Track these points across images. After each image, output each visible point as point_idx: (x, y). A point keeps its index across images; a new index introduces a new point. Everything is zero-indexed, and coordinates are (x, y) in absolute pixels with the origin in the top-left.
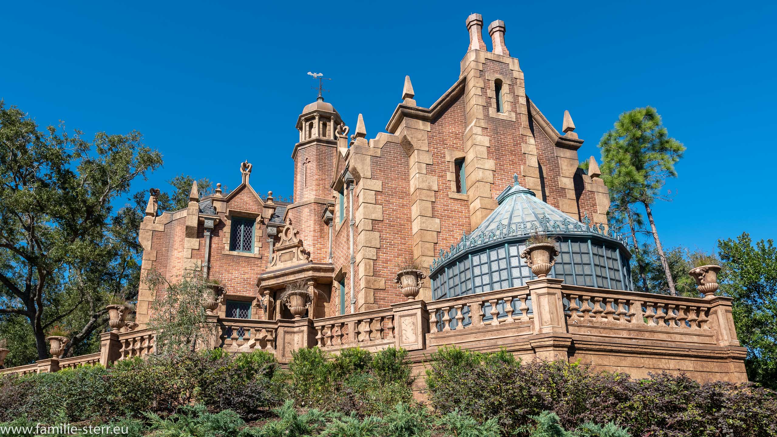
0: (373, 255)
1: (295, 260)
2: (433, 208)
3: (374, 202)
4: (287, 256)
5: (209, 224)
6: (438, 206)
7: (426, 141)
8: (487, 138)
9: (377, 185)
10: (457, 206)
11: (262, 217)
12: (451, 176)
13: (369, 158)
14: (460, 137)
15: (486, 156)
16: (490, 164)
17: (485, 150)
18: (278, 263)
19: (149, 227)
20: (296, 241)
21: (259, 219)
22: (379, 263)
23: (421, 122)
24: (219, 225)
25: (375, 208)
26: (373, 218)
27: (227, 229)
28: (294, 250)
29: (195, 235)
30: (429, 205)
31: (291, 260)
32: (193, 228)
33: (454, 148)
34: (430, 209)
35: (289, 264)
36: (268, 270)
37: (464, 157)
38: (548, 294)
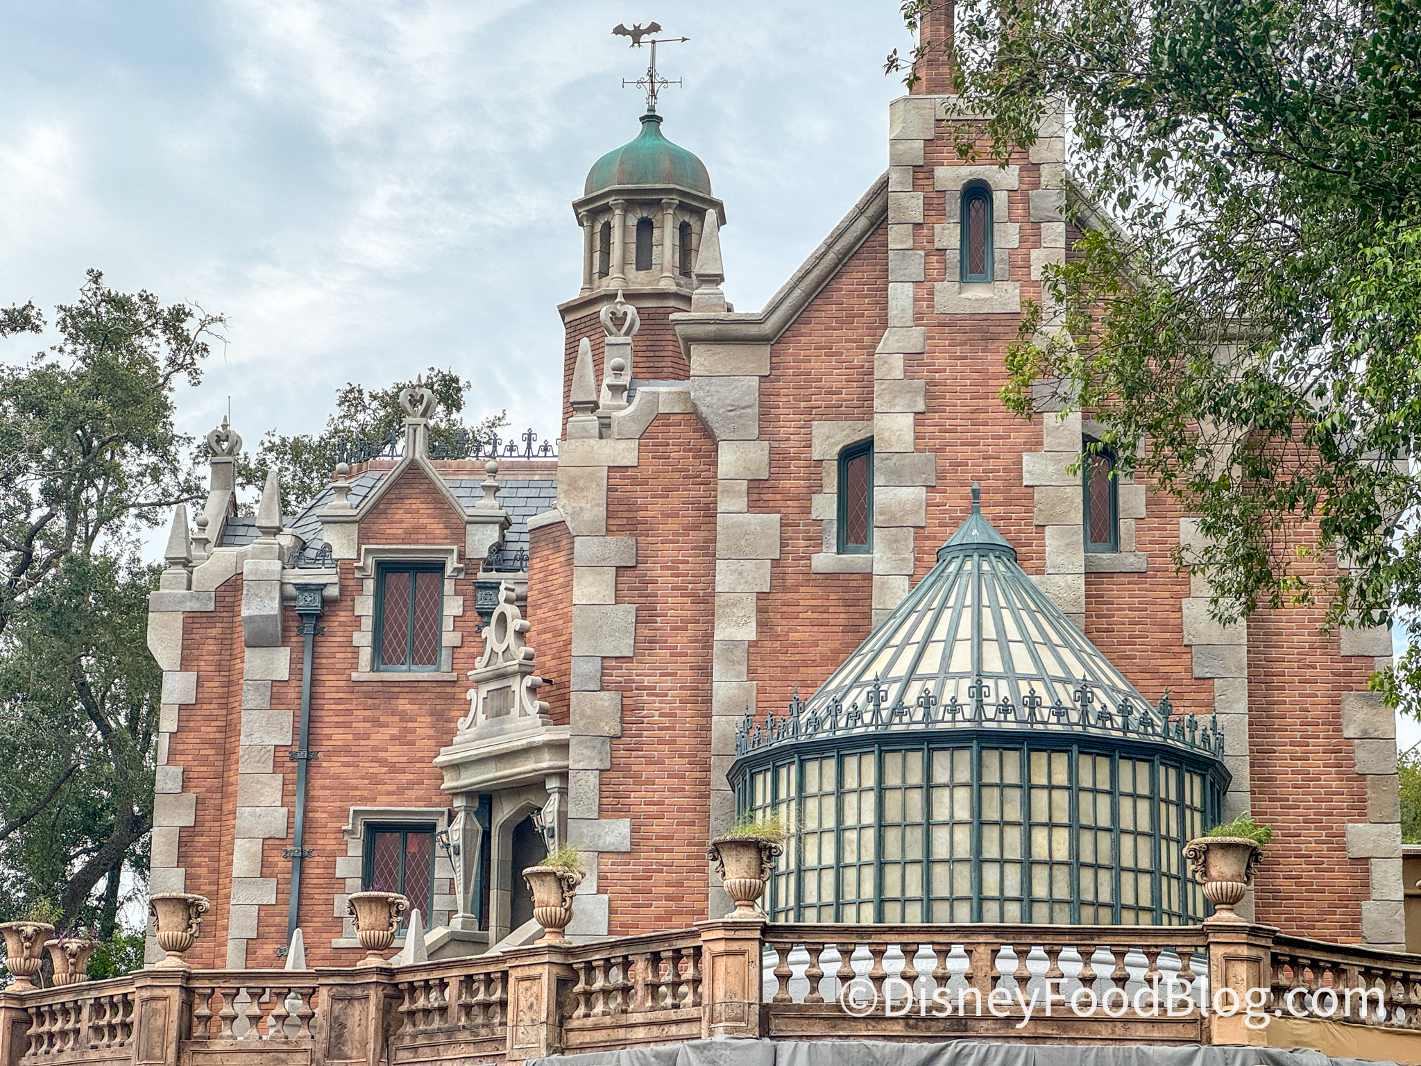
0: (601, 759)
1: (513, 712)
3: (610, 602)
4: (499, 701)
5: (309, 602)
6: (776, 602)
7: (755, 409)
8: (920, 384)
9: (622, 550)
10: (833, 595)
11: (462, 560)
12: (826, 507)
13: (601, 474)
15: (909, 444)
16: (924, 465)
17: (907, 424)
18: (481, 718)
20: (518, 654)
21: (452, 565)
23: (741, 350)
24: (340, 600)
26: (604, 652)
27: (364, 608)
28: (514, 683)
29: (276, 637)
30: (749, 604)
31: (506, 713)
32: (268, 617)
33: (838, 415)
34: (752, 616)
36: (458, 739)
37: (872, 440)
38: (728, 953)
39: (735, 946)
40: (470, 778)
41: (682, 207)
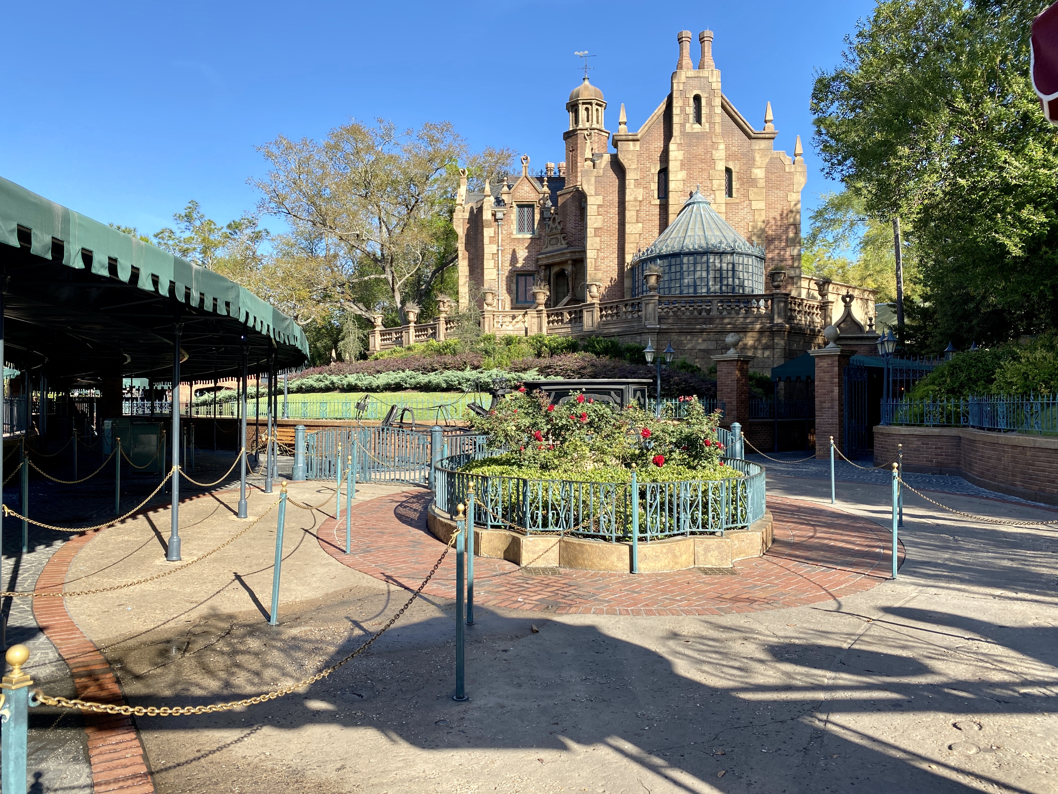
0: (595, 256)
1: (559, 244)
2: (637, 215)
3: (596, 214)
4: (553, 242)
5: (500, 216)
6: (642, 214)
7: (636, 160)
8: (682, 152)
9: (600, 200)
11: (539, 203)
12: (654, 185)
13: (593, 180)
15: (679, 169)
18: (549, 246)
19: (460, 217)
21: (537, 205)
23: (631, 143)
25: (596, 219)
26: (595, 227)
27: (514, 217)
28: (558, 236)
29: (491, 225)
30: (634, 213)
32: (488, 220)
33: (657, 161)
34: (635, 217)
35: (555, 248)
37: (666, 168)
38: (650, 303)
39: (652, 301)
40: (545, 262)
41: (597, 104)
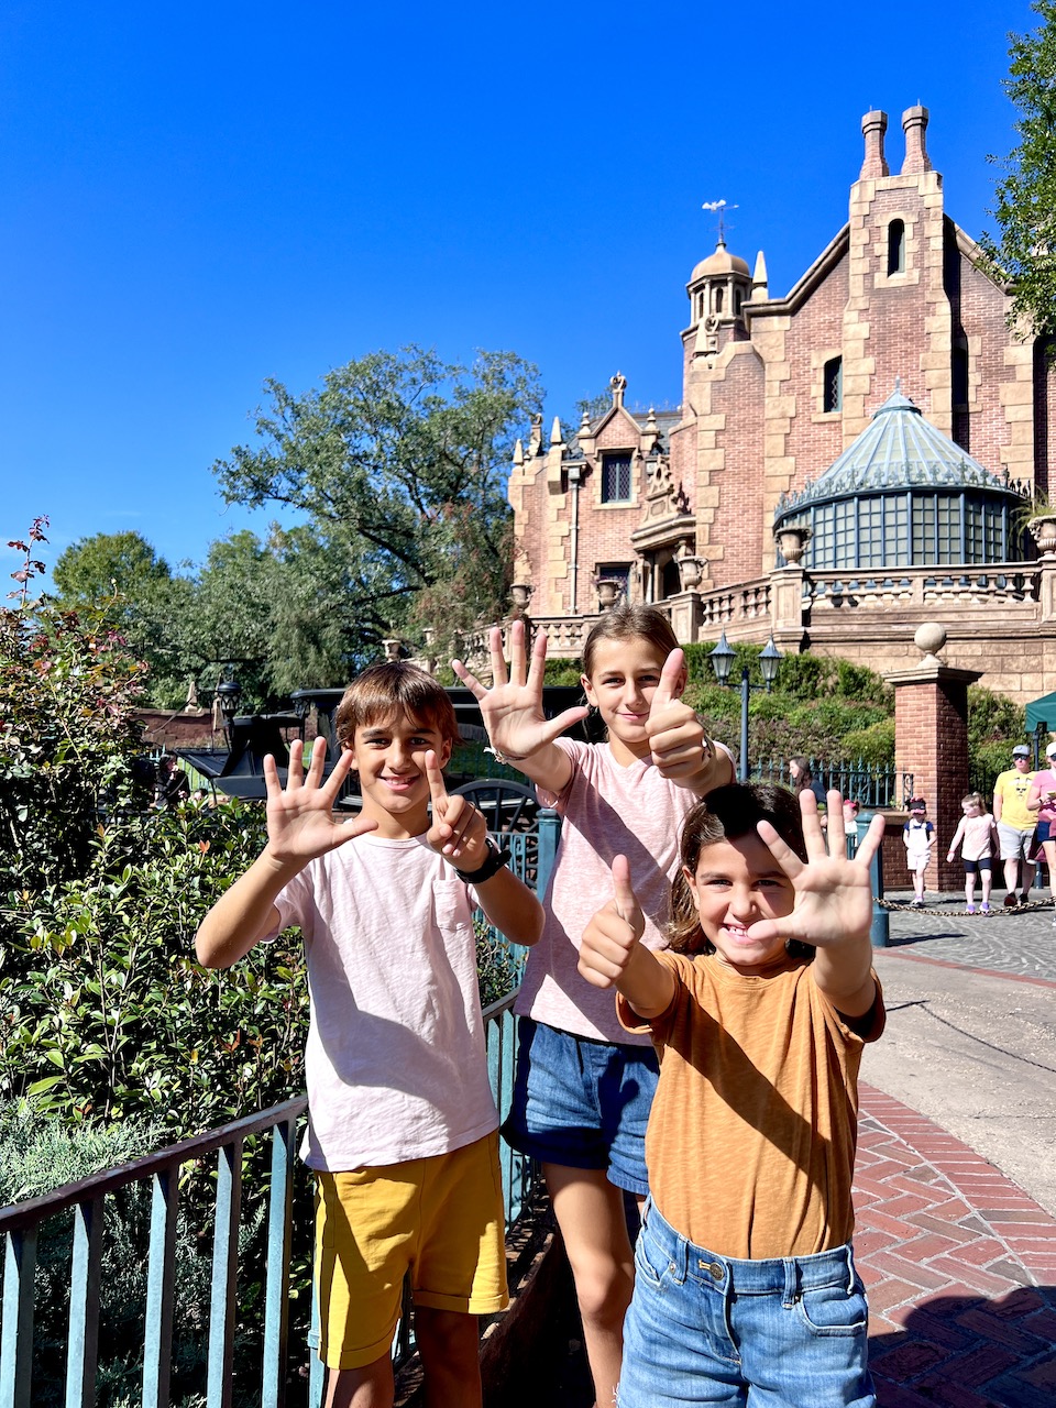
0: (710, 518)
1: (665, 511)
2: (786, 443)
3: (713, 446)
4: (658, 508)
5: (574, 474)
6: (794, 438)
7: (783, 347)
8: (867, 325)
9: (718, 421)
10: (824, 432)
11: (640, 451)
12: (818, 390)
13: (708, 386)
14: (835, 326)
15: (862, 355)
16: (869, 364)
17: (861, 344)
18: (650, 516)
19: (519, 482)
20: (667, 486)
21: (636, 453)
22: (718, 527)
23: (775, 319)
24: (586, 472)
25: (714, 455)
26: (711, 468)
27: (597, 475)
28: (665, 498)
29: (560, 490)
30: (781, 439)
31: (662, 512)
32: (556, 482)
33: (824, 346)
34: (782, 446)
35: (660, 519)
36: (640, 527)
37: (840, 357)
38: (785, 585)
39: (790, 581)
40: (644, 544)
41: (737, 282)
